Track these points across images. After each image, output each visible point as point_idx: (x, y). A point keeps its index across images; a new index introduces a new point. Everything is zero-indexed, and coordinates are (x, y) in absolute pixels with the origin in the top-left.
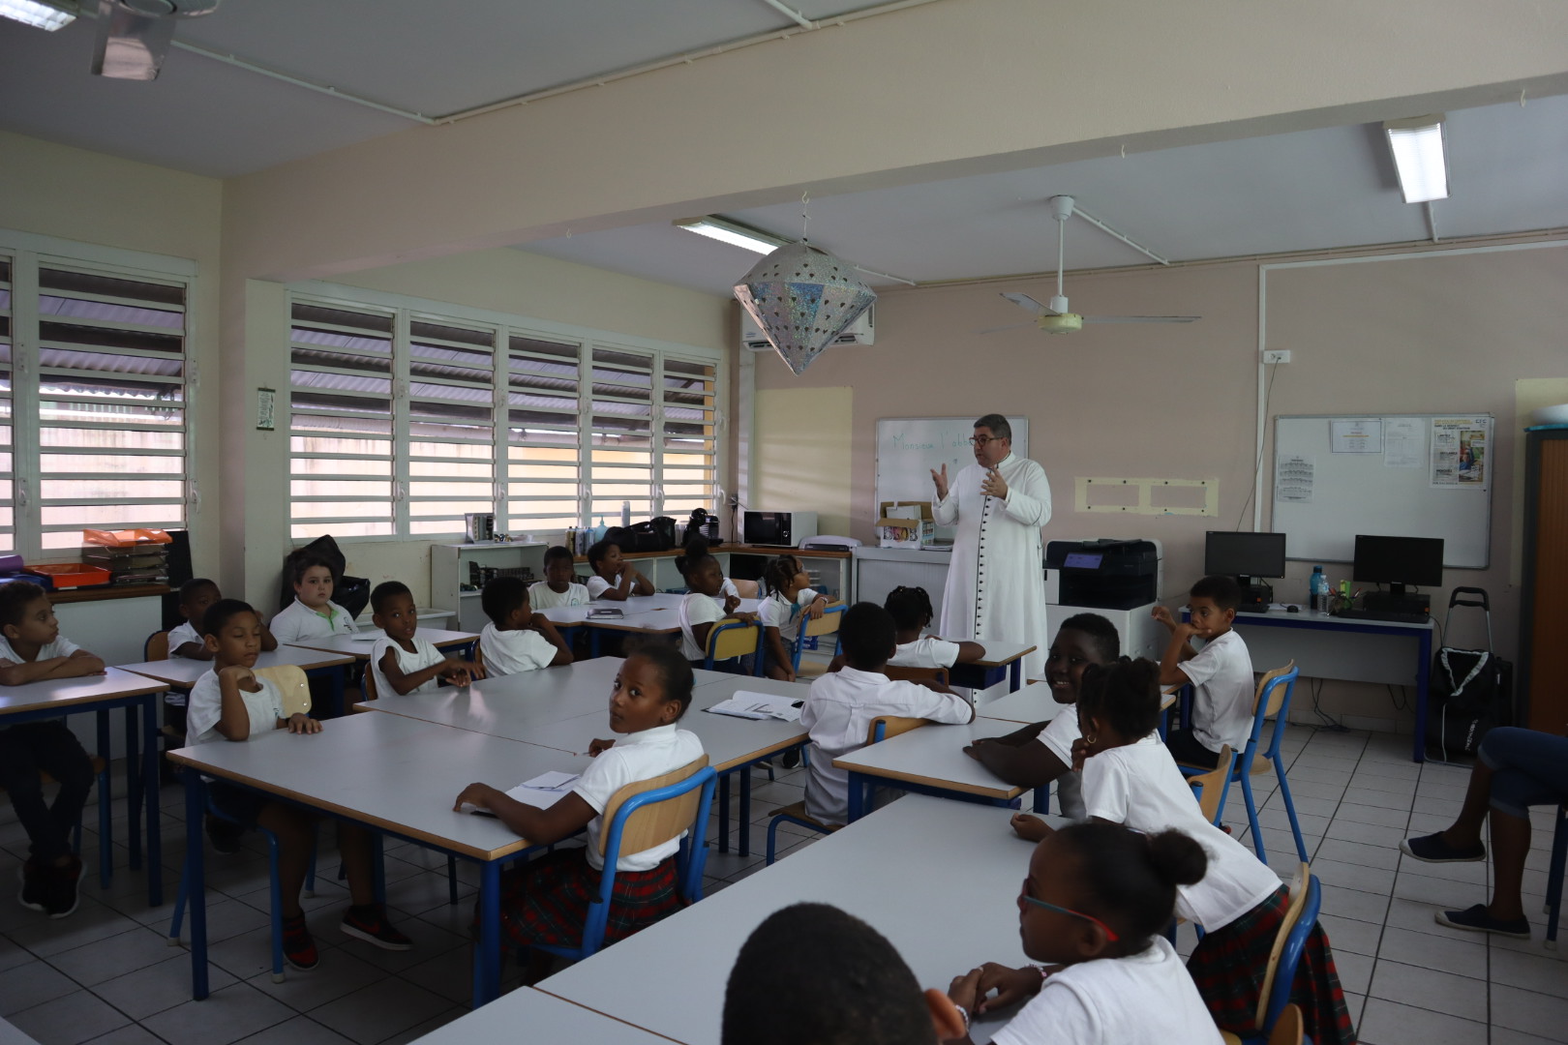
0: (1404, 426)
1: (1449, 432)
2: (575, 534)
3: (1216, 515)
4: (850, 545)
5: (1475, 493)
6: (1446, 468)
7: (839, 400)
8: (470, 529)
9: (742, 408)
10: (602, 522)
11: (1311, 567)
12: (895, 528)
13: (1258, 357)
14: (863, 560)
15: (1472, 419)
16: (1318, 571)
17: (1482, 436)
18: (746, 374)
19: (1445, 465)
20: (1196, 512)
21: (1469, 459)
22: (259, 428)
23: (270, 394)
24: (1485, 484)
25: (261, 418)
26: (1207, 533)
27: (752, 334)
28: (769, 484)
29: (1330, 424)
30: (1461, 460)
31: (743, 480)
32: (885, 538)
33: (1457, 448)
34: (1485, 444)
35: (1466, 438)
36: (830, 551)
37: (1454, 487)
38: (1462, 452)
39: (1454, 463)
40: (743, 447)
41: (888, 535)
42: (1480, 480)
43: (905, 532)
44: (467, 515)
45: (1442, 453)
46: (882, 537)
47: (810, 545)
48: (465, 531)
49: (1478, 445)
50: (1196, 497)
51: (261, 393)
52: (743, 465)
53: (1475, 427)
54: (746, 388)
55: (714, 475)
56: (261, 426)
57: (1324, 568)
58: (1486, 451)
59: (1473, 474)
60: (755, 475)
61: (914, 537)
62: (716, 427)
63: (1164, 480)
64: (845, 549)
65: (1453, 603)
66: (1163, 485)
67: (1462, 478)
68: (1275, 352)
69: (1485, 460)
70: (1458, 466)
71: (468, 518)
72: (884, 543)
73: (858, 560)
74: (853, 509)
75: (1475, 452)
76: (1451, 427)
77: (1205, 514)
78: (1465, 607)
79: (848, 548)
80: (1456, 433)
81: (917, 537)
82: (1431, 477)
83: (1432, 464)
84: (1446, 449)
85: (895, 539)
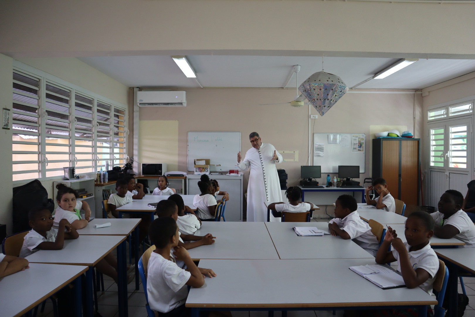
0: (346, 136)
1: (356, 138)
2: (100, 174)
3: (298, 161)
4: (184, 174)
5: (362, 154)
6: (355, 148)
7: (173, 125)
8: (66, 174)
9: (135, 126)
10: (101, 169)
11: (327, 175)
12: (200, 168)
13: (309, 117)
14: (190, 179)
15: (361, 135)
16: (328, 176)
17: (363, 139)
18: (136, 114)
19: (355, 147)
20: (292, 160)
21: (360, 146)
22: (3, 128)
23: (8, 111)
24: (364, 152)
25: (4, 123)
26: (301, 166)
27: (141, 100)
28: (145, 154)
29: (328, 136)
30: (359, 146)
31: (135, 152)
32: (196, 171)
33: (358, 143)
34: (364, 141)
35: (360, 140)
36: (176, 176)
37: (357, 152)
38: (359, 144)
39: (357, 146)
40: (136, 141)
41: (197, 170)
42: (363, 151)
43: (203, 169)
44: (64, 168)
45: (355, 144)
46: (195, 171)
47: (169, 175)
48: (64, 175)
49: (362, 142)
50: (292, 156)
51: (4, 111)
52: (136, 147)
53: (362, 137)
54: (136, 119)
55: (125, 151)
56: (4, 127)
57: (330, 175)
58: (364, 143)
59: (361, 149)
60: (140, 150)
61: (207, 171)
62: (125, 133)
63: (283, 151)
64: (183, 175)
65: (365, 182)
66: (283, 153)
67: (359, 150)
68: (314, 115)
69: (364, 145)
70: (358, 147)
71: (65, 169)
72: (196, 173)
73: (189, 179)
74: (179, 162)
75: (362, 143)
76: (356, 137)
77: (295, 161)
78: (368, 183)
79: (184, 175)
80: (357, 139)
81: (208, 171)
82: (352, 150)
83: (352, 147)
84: (356, 143)
85: (200, 171)
